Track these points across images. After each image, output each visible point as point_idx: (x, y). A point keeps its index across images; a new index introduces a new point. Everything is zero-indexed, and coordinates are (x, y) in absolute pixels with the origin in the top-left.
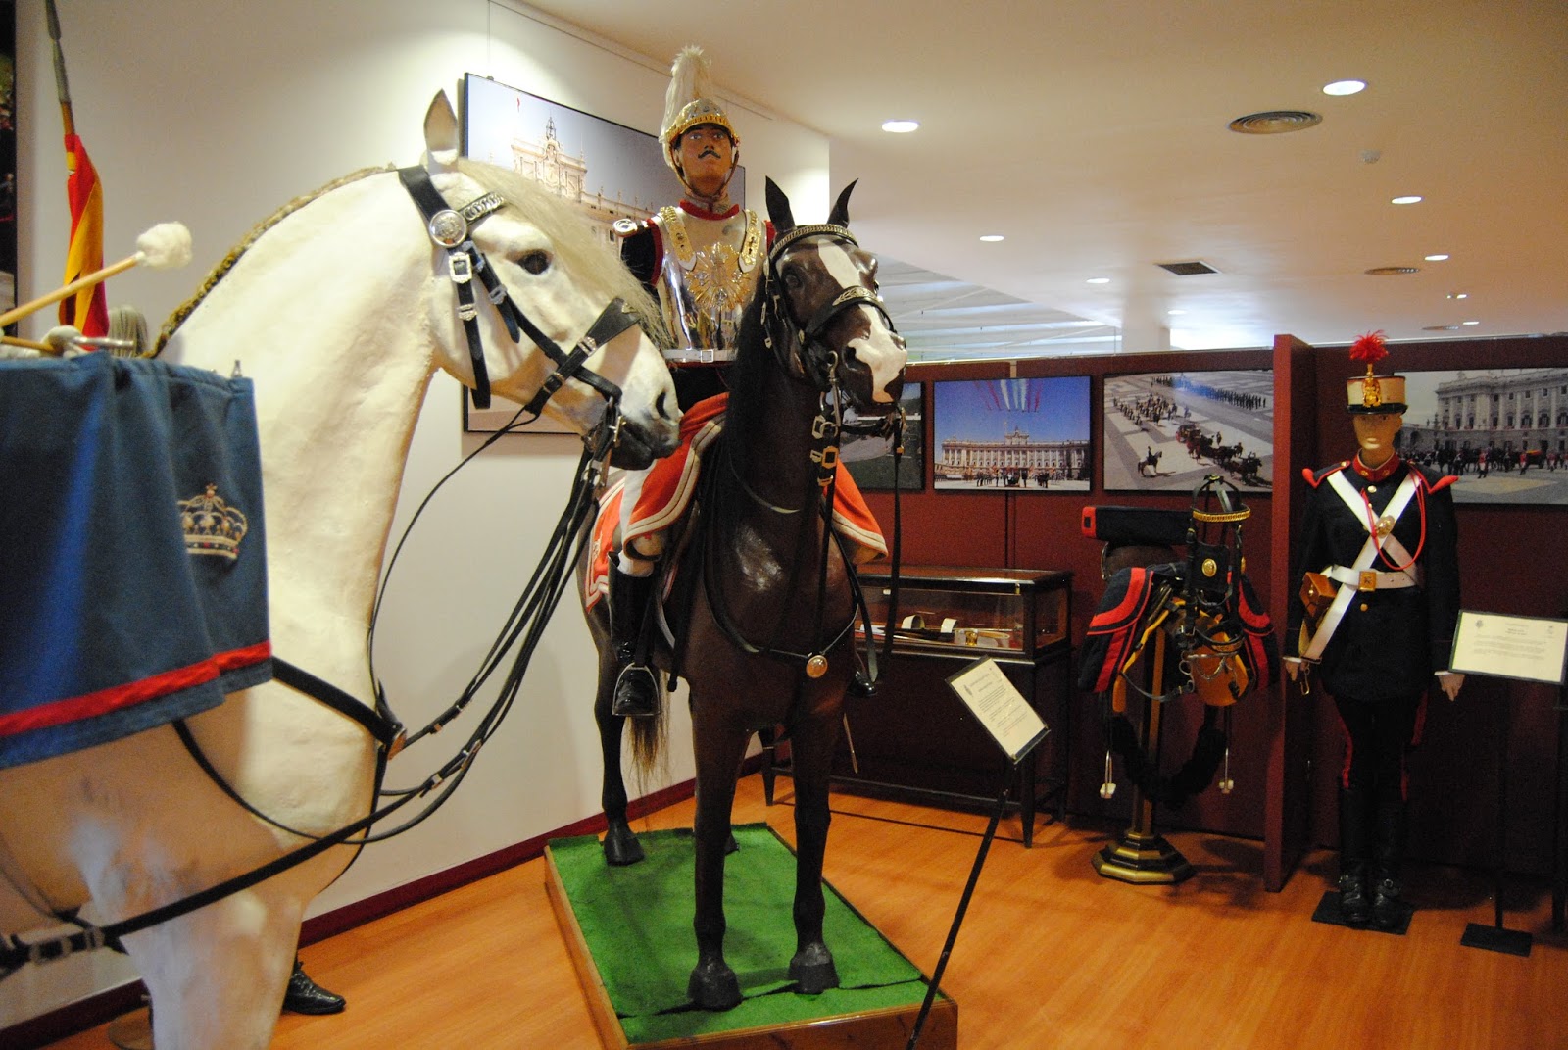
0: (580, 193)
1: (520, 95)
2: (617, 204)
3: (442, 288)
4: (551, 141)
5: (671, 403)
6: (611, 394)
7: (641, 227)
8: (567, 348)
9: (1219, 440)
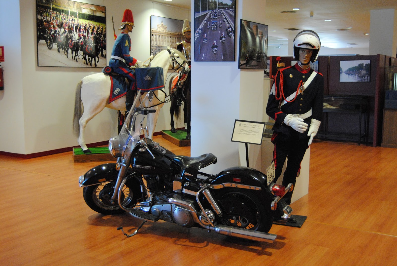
0: (166, 31)
1: (158, 17)
2: (171, 32)
3: (171, 60)
4: (162, 23)
5: (189, 69)
6: (184, 68)
7: (180, 44)
8: (181, 64)
9: (267, 71)
